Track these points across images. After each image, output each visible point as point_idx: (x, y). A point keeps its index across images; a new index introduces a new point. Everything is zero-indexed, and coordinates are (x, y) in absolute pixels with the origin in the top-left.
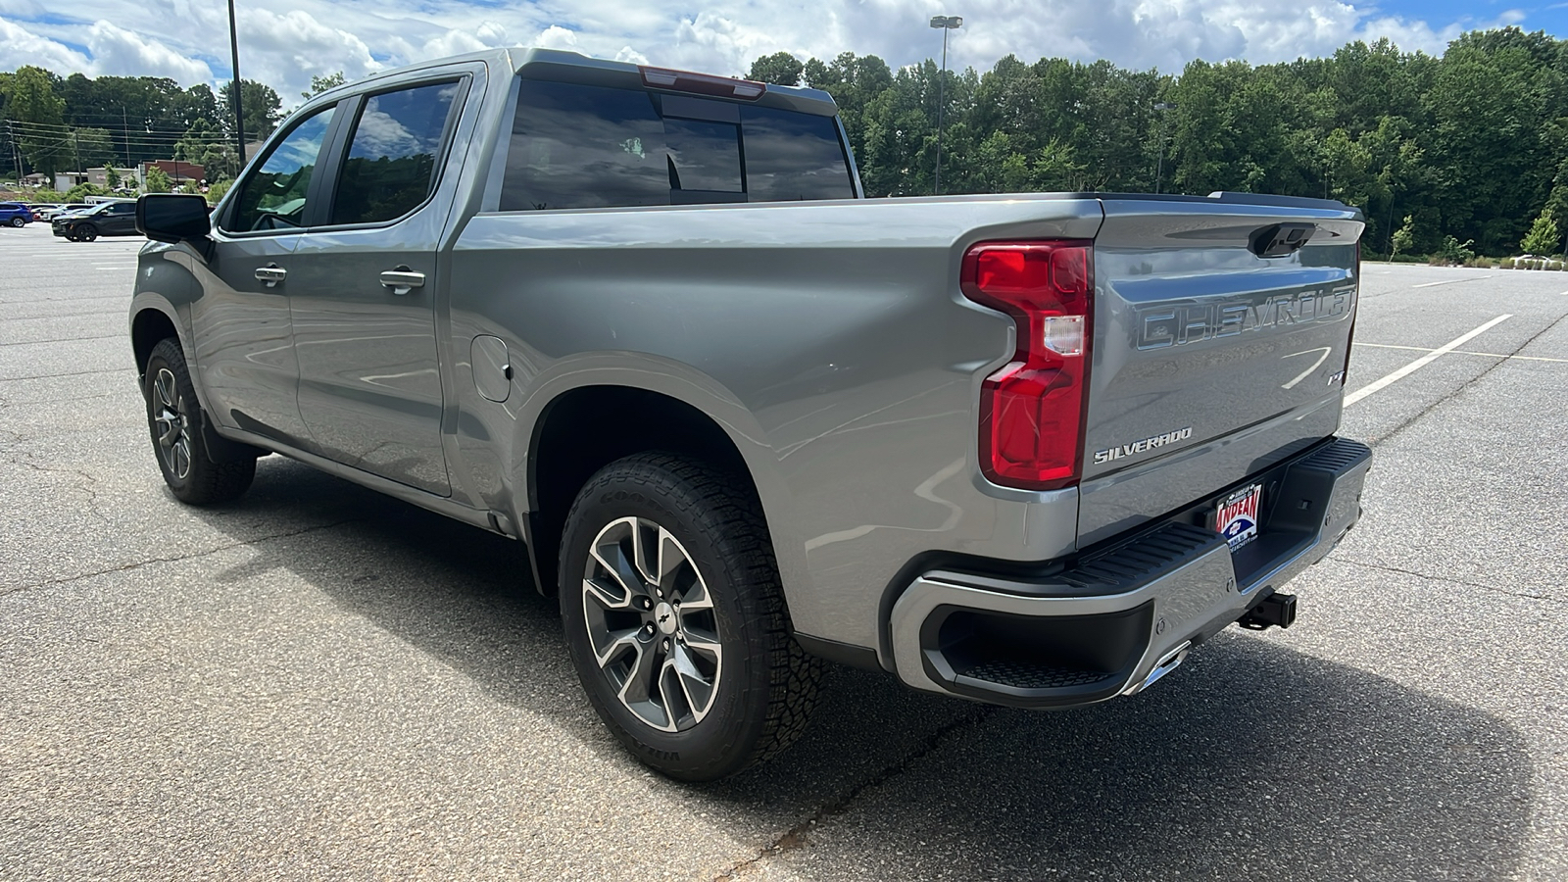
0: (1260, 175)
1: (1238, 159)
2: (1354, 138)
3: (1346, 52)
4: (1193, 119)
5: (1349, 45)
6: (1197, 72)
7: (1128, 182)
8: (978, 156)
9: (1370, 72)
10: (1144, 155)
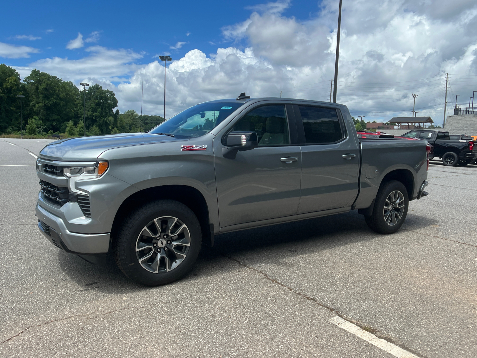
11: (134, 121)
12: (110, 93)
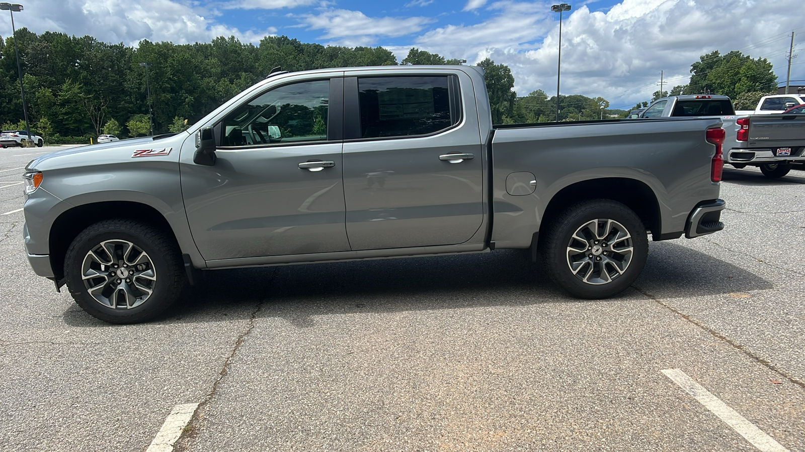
0: (192, 100)
1: (179, 92)
2: (231, 82)
3: (217, 41)
4: (151, 71)
5: (218, 38)
6: (146, 46)
7: (120, 105)
8: (15, 89)
9: (232, 52)
10: (126, 90)
11: (541, 107)
12: (504, 68)
